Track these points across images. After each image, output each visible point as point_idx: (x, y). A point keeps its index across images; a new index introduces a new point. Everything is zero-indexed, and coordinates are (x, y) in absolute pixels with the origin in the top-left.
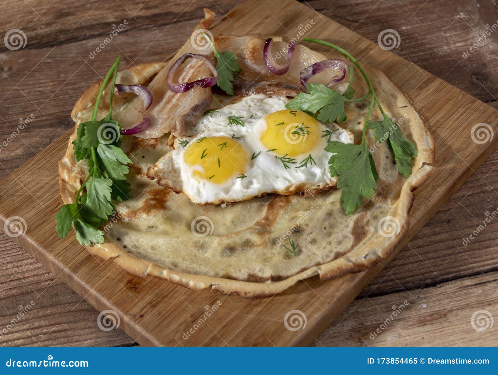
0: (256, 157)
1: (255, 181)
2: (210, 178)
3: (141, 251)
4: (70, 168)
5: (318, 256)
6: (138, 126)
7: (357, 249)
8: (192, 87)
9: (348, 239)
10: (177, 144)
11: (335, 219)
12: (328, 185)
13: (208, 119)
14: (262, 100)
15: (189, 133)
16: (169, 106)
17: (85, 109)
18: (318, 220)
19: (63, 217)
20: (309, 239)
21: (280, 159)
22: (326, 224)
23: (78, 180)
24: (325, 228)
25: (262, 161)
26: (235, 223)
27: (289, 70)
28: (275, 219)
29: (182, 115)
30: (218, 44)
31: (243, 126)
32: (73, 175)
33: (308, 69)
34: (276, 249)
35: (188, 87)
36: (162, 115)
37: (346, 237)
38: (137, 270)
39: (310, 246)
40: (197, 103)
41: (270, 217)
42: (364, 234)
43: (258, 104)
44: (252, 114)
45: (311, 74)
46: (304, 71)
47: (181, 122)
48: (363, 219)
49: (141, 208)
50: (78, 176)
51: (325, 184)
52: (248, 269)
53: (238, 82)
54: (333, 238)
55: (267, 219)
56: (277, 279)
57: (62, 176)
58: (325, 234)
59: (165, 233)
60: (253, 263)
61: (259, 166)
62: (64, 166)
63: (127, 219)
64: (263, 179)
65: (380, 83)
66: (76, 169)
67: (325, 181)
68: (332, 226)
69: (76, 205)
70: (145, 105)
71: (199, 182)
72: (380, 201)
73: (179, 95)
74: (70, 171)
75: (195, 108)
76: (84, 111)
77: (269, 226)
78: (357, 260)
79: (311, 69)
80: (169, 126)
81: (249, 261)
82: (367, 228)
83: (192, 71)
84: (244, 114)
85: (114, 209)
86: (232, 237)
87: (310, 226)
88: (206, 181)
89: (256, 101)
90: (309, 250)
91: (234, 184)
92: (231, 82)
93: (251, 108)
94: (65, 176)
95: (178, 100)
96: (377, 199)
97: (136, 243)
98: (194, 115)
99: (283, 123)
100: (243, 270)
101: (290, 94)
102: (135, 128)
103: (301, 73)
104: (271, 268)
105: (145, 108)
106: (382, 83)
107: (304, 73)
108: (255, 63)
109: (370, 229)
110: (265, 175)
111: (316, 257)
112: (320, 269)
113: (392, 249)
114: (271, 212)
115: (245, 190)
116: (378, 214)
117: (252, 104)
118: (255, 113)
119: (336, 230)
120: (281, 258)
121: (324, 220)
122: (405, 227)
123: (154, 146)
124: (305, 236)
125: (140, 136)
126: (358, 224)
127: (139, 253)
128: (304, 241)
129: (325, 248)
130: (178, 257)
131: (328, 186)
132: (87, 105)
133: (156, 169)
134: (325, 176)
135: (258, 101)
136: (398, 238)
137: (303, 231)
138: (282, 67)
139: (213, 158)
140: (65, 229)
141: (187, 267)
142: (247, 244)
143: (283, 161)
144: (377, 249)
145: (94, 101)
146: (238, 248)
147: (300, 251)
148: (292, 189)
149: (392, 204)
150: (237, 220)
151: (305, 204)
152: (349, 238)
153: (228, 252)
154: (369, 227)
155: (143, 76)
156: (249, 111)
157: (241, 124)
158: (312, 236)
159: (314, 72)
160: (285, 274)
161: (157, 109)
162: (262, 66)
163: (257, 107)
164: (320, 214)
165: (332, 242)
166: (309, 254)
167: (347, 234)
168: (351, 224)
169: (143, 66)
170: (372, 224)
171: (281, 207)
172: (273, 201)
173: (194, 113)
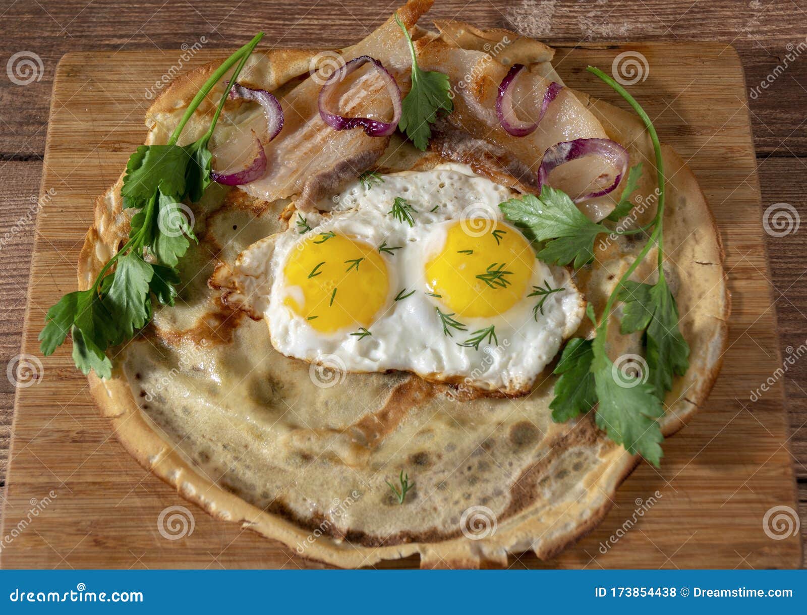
0: (403, 297)
1: (382, 344)
2: (310, 318)
3: (166, 408)
4: (113, 215)
5: (439, 515)
6: (238, 174)
7: (508, 524)
8: (351, 127)
9: (501, 498)
10: (293, 222)
11: (493, 455)
12: (505, 387)
14: (468, 177)
15: (323, 205)
16: (308, 145)
17: (171, 110)
18: (462, 452)
19: (57, 317)
20: (435, 480)
21: (442, 316)
22: (475, 461)
23: (116, 241)
24: (469, 468)
25: (410, 309)
26: (330, 407)
27: (535, 132)
28: (396, 421)
29: (320, 173)
30: (424, 54)
31: (412, 226)
32: (113, 228)
33: (563, 145)
34: (377, 479)
35: (346, 123)
36: (289, 160)
37: (499, 493)
38: (140, 451)
39: (433, 492)
40: (351, 157)
41: (391, 415)
42: (531, 497)
43: (457, 185)
44: (437, 204)
45: (564, 156)
46: (553, 149)
47: (312, 187)
48: (538, 472)
49: (191, 330)
50: (120, 235)
51: (500, 384)
52: (318, 501)
53: (442, 126)
54: (477, 491)
55: (384, 416)
56: (356, 537)
57: (97, 223)
58: (466, 478)
59: (212, 391)
60: (331, 493)
61: (401, 317)
62: (106, 208)
63: (166, 342)
64: (397, 346)
65: (683, 201)
66: (122, 220)
67: (501, 379)
68: (483, 466)
69: (92, 293)
70: (269, 132)
71: (292, 317)
72: (584, 443)
73: (329, 130)
74: (111, 219)
75: (344, 167)
76: (168, 115)
77: (381, 431)
78: (492, 553)
79: (568, 147)
80: (291, 188)
81: (325, 486)
82: (539, 489)
83: (363, 93)
84: (426, 200)
85: (148, 317)
86: (309, 439)
87: (445, 458)
88: (302, 320)
89: (456, 177)
90: (430, 499)
92: (430, 124)
93: (442, 191)
94: (101, 224)
95: (324, 140)
96: (579, 438)
97: (163, 394)
98: (339, 177)
99: (471, 252)
100: (309, 501)
102: (233, 175)
103: (547, 151)
104: (353, 515)
105: (269, 137)
106: (687, 204)
107: (552, 152)
108: (480, 102)
109: (544, 494)
110: (405, 338)
111: (435, 515)
112: (424, 551)
113: (562, 547)
114: (395, 404)
115: (359, 359)
116: (570, 468)
117: (447, 182)
118: (443, 202)
119: (486, 475)
120: (377, 501)
121: (474, 455)
122: (601, 514)
123: (258, 211)
124: (429, 473)
125: (243, 188)
126: (526, 479)
127: (162, 413)
128: (425, 479)
129: (457, 503)
130: (218, 440)
131: (502, 390)
132: (176, 104)
133: (237, 263)
134: (505, 372)
135: (460, 179)
136: (580, 530)
137: (430, 464)
138: (522, 125)
139: (328, 284)
140: (54, 341)
141: (225, 464)
142: (332, 458)
143: (444, 321)
144: (535, 540)
145: (189, 100)
146: (316, 458)
147: (414, 496)
148: (440, 377)
149: (603, 454)
150: (334, 401)
151: (457, 408)
152: (504, 497)
153: (298, 460)
154: (542, 489)
155: (285, 72)
156: (434, 196)
157: (409, 220)
158: (441, 477)
159: (571, 156)
160: (373, 531)
161: (288, 142)
162: (490, 110)
163: (453, 190)
164: (470, 439)
165: (473, 496)
166: (427, 506)
167: (503, 488)
168: (516, 474)
169: (292, 54)
170: (550, 486)
171: (415, 401)
172: (406, 385)
173: (341, 175)
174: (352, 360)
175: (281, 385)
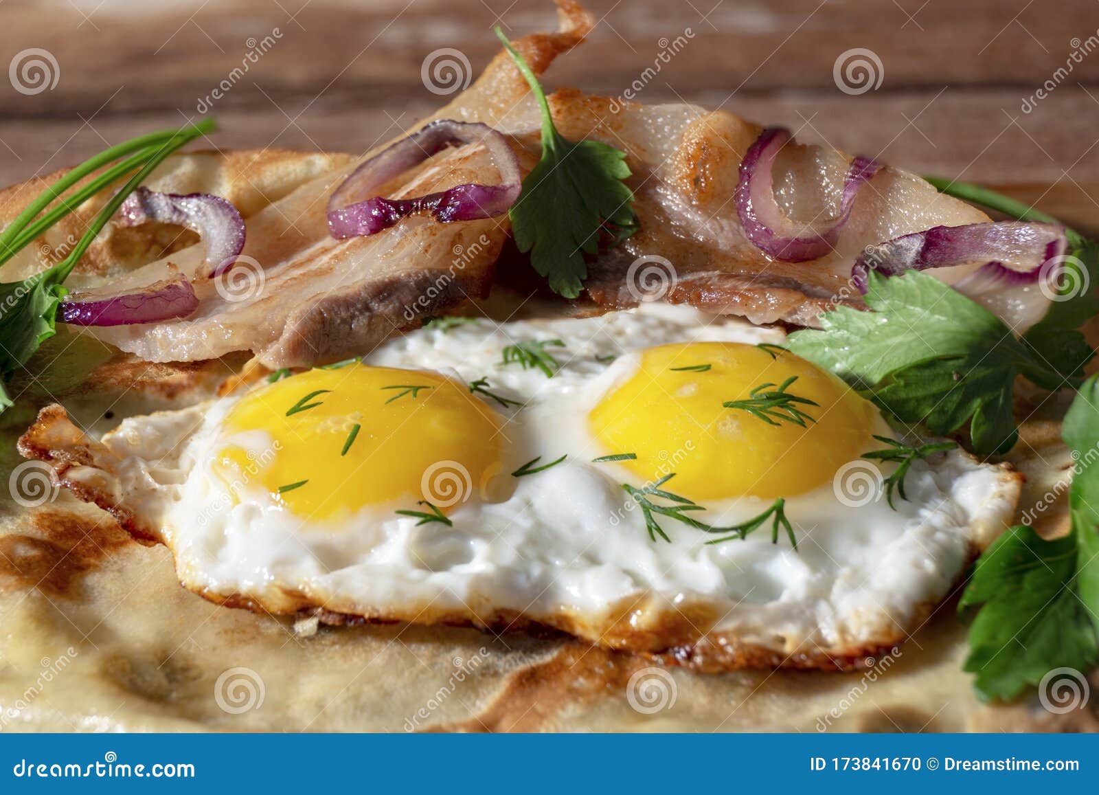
0: (535, 471)
2: (284, 489)
12: (827, 645)
13: (430, 341)
21: (642, 496)
30: (569, 111)
31: (550, 376)
33: (906, 241)
44: (610, 354)
51: (810, 637)
67: (814, 623)
73: (349, 242)
79: (917, 245)
91: (380, 539)
98: (369, 310)
99: (708, 367)
101: (794, 312)
110: (542, 539)
114: (518, 703)
115: (416, 574)
131: (820, 650)
134: (823, 607)
143: (647, 506)
148: (640, 620)
156: (605, 344)
157: (544, 367)
162: (725, 222)
171: (574, 693)
172: (546, 666)
173: (375, 305)
174: (400, 576)
175: (193, 673)
